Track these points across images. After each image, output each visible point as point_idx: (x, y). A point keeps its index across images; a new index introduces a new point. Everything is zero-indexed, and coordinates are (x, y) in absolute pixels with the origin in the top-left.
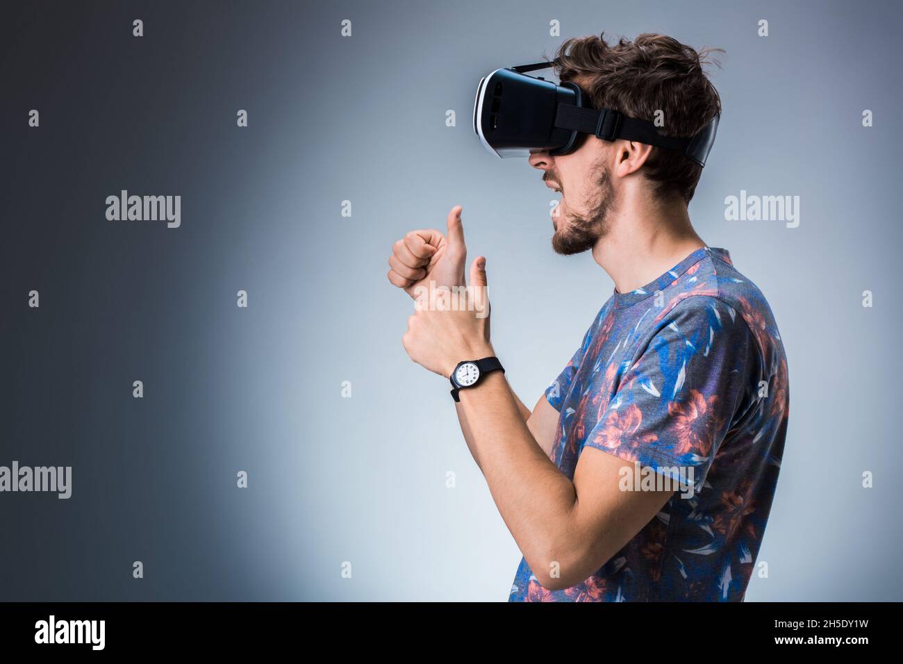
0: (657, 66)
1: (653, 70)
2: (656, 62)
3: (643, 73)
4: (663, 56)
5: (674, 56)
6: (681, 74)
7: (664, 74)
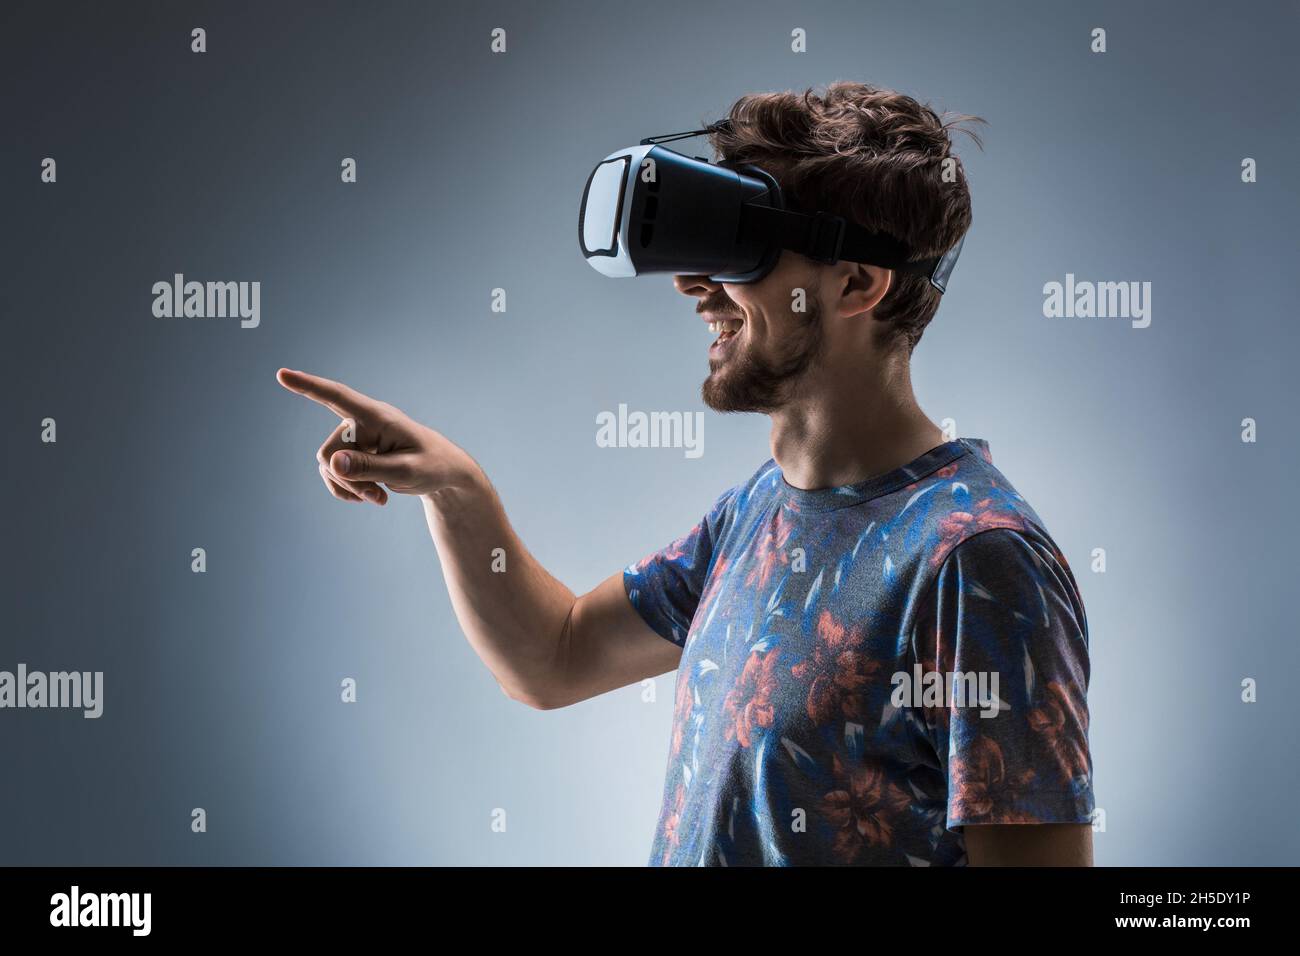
0: (898, 144)
1: (893, 151)
2: (894, 139)
3: (879, 155)
4: (903, 128)
5: (917, 127)
6: (933, 158)
7: (910, 157)
